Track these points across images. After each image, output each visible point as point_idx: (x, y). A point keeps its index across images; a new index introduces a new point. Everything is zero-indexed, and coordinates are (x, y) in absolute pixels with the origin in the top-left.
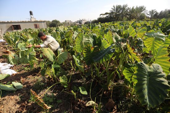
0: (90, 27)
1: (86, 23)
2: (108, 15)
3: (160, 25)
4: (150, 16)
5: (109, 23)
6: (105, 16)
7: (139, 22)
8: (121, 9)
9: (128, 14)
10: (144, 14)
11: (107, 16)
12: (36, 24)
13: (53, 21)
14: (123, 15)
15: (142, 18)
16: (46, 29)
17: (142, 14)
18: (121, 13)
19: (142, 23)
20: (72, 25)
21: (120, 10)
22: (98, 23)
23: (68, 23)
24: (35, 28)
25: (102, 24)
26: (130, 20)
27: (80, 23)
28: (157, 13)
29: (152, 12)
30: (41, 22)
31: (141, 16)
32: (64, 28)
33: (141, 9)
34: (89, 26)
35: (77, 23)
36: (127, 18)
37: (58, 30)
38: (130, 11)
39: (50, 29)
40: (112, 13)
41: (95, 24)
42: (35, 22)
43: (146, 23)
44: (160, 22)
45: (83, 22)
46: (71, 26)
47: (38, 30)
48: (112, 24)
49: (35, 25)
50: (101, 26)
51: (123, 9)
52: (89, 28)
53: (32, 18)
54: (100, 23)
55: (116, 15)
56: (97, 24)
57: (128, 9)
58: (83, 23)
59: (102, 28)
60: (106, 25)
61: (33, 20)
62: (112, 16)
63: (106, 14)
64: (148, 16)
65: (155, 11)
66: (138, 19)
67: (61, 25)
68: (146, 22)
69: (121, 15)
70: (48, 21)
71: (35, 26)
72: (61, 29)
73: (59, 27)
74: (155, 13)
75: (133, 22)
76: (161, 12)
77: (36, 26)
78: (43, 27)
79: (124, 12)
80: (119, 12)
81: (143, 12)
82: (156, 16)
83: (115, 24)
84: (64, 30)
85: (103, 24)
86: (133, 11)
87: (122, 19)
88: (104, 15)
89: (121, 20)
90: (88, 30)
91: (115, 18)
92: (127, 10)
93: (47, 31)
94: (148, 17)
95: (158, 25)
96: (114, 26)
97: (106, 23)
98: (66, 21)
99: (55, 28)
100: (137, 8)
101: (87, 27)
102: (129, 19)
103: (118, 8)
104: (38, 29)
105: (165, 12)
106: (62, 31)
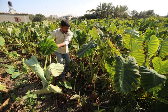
1: (72, 19)
2: (94, 12)
3: (139, 24)
4: (132, 16)
5: (96, 19)
6: (91, 13)
7: (122, 20)
9: (112, 13)
10: (127, 13)
11: (93, 13)
12: (17, 17)
13: (37, 15)
14: (108, 13)
15: (125, 17)
16: (29, 23)
17: (125, 13)
18: (107, 11)
19: (125, 21)
20: (58, 20)
21: (106, 8)
22: (85, 19)
23: (54, 18)
24: (16, 21)
25: (88, 21)
27: (66, 18)
28: (137, 14)
29: (133, 12)
30: (23, 15)
31: (124, 15)
32: (49, 23)
33: (124, 8)
34: (75, 22)
35: (63, 18)
36: (112, 16)
37: (42, 24)
38: (115, 9)
39: (33, 24)
40: (98, 10)
41: (82, 20)
42: (15, 14)
43: (128, 21)
44: (139, 22)
45: (70, 17)
46: (57, 21)
47: (19, 24)
49: (15, 18)
50: (87, 22)
51: (109, 7)
52: (76, 24)
53: (11, 9)
54: (86, 19)
55: (102, 12)
56: (83, 21)
57: (113, 7)
58: (70, 18)
59: (88, 24)
60: (91, 22)
61: (13, 12)
62: (98, 13)
63: (93, 10)
64: (130, 15)
65: (136, 12)
66: (122, 18)
67: (46, 19)
69: (107, 13)
70: (32, 15)
71: (16, 19)
72: (46, 23)
73: (43, 21)
74: (136, 13)
75: (116, 20)
76: (141, 13)
77: (17, 20)
78: (26, 20)
79: (109, 10)
80: (104, 9)
81: (126, 11)
82: (137, 16)
83: (101, 21)
84: (49, 25)
85: (89, 20)
86: (117, 9)
87: (107, 16)
88: (91, 11)
89: (107, 18)
90: (74, 26)
91: (101, 15)
92: (112, 8)
93: (30, 25)
94: (130, 17)
95: (137, 24)
96: (99, 22)
97: (92, 20)
98: (51, 16)
99: (39, 23)
100: (121, 7)
101: (73, 23)
102: (114, 17)
103: (104, 5)
104: (20, 23)
105: (144, 13)
106: (47, 26)
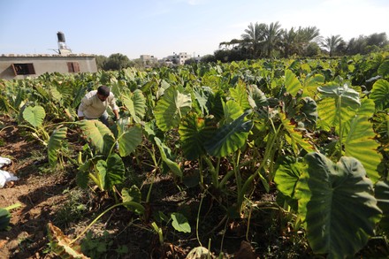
0: (198, 71)
1: (187, 62)
2: (237, 45)
3: (352, 68)
4: (328, 50)
5: (241, 62)
6: (231, 47)
7: (306, 62)
8: (267, 32)
9: (281, 44)
10: (315, 44)
11: (236, 48)
12: (72, 62)
13: (113, 56)
14: (270, 45)
15: (312, 52)
16: (95, 74)
17: (312, 43)
18: (267, 41)
19: (314, 63)
20: (156, 65)
21: (264, 35)
22: (216, 62)
23: (148, 62)
24: (70, 71)
25: (223, 65)
26: (286, 57)
27: (175, 62)
28: (343, 44)
29: (332, 41)
30: (84, 57)
31: (309, 48)
32: (137, 74)
33: (310, 33)
34: (196, 68)
35: (168, 60)
36: (279, 52)
37: (122, 76)
38: (286, 36)
39: (104, 75)
40: (247, 40)
41: (209, 64)
42: (70, 57)
43: (322, 64)
44: (350, 63)
45: (182, 59)
46: (154, 69)
47: (76, 77)
48: (247, 66)
49: (68, 64)
50: (222, 68)
51: (272, 32)
52: (196, 74)
53: (62, 47)
54: (219, 62)
55: (256, 45)
56: (213, 65)
57: (282, 31)
58: (182, 61)
59: (225, 74)
60: (232, 67)
61: (65, 53)
62: (247, 47)
63: (234, 42)
64: (325, 48)
65: (340, 40)
66: (303, 55)
67: (131, 65)
68: (321, 61)
69: (266, 46)
70: (101, 57)
71: (69, 67)
72: (130, 74)
73: (124, 70)
74: (338, 43)
75: (292, 61)
76: (352, 41)
77: (72, 68)
78: (89, 69)
79: (272, 39)
80: (261, 38)
81: (313, 40)
82: (342, 50)
83: (254, 66)
84: (138, 78)
85: (227, 64)
86: (291, 36)
87: (269, 52)
88: (229, 44)
89: (267, 57)
90: (193, 78)
91: (253, 52)
92: (279, 35)
93: (98, 79)
94: (325, 52)
95: (346, 69)
96: (250, 69)
97: (233, 63)
98: (142, 56)
99: (116, 73)
100: (300, 32)
101: (191, 71)
102: (285, 55)
103: (260, 29)
104: (77, 74)
105: (360, 42)
106: (133, 79)
